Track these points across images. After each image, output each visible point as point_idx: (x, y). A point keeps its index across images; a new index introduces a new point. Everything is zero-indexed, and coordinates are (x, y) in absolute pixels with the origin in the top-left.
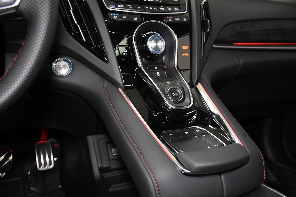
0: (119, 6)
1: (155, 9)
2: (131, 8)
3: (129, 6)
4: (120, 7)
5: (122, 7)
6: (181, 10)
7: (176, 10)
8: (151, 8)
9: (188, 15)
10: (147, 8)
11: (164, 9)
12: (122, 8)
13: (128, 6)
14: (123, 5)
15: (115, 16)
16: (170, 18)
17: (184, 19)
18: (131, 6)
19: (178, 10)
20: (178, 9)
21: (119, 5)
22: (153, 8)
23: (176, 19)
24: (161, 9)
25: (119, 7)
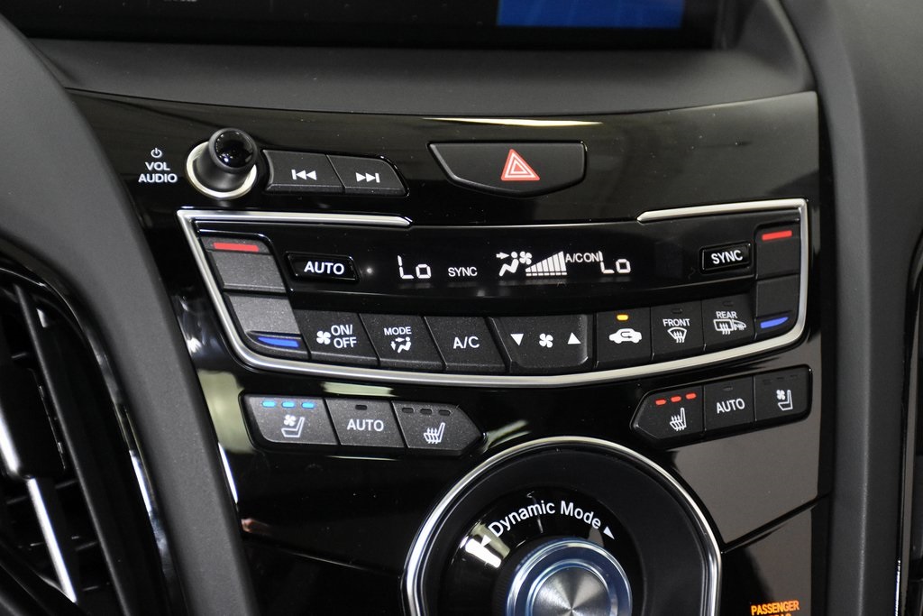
0: (323, 338)
1: (573, 340)
2: (407, 347)
3: (393, 338)
4: (330, 347)
5: (344, 343)
6: (764, 325)
7: (725, 330)
8: (546, 341)
9: (812, 355)
10: (518, 338)
11: (636, 337)
12: (348, 350)
13: (388, 332)
14: (348, 330)
15: (290, 420)
16: (678, 405)
17: (780, 394)
18: (407, 330)
19: (742, 326)
20: (740, 318)
21: (327, 329)
22: (560, 340)
23: (720, 408)
24: (617, 338)
25: (323, 347)
